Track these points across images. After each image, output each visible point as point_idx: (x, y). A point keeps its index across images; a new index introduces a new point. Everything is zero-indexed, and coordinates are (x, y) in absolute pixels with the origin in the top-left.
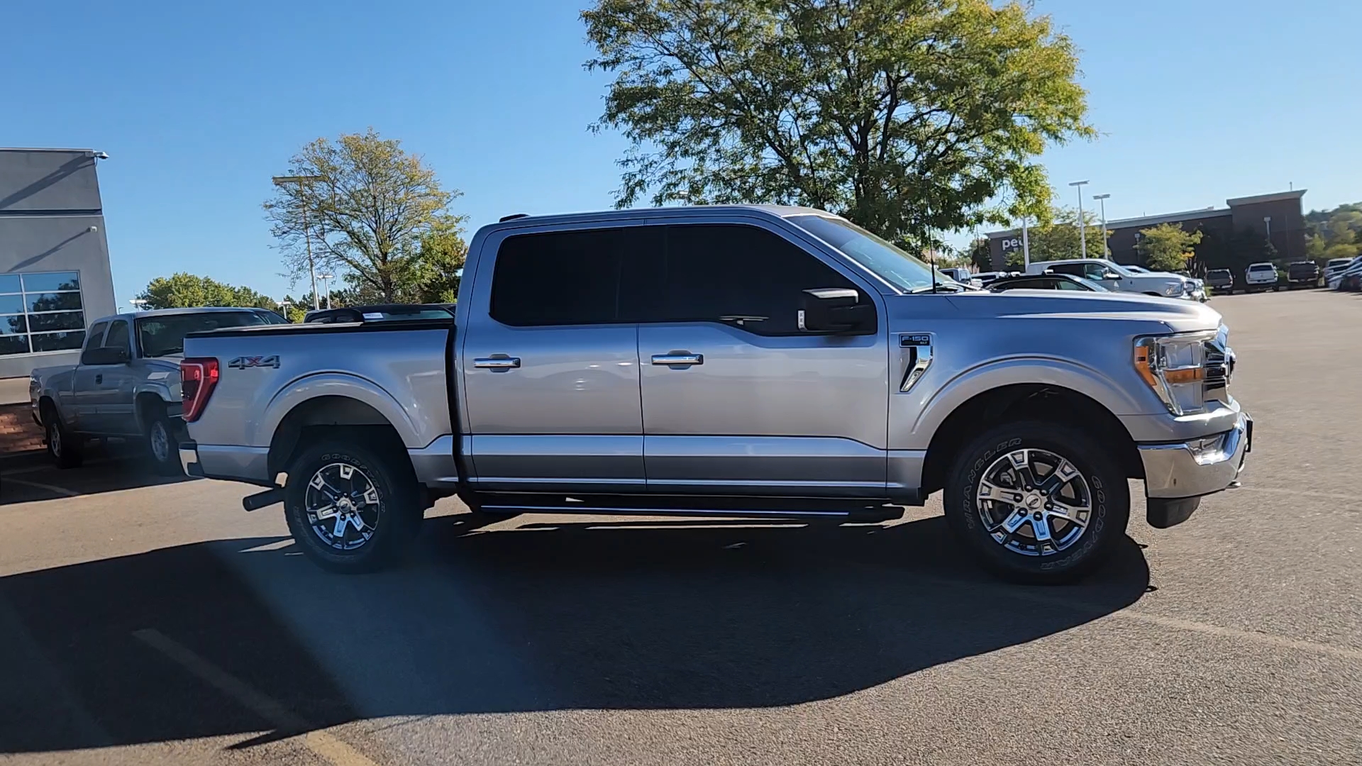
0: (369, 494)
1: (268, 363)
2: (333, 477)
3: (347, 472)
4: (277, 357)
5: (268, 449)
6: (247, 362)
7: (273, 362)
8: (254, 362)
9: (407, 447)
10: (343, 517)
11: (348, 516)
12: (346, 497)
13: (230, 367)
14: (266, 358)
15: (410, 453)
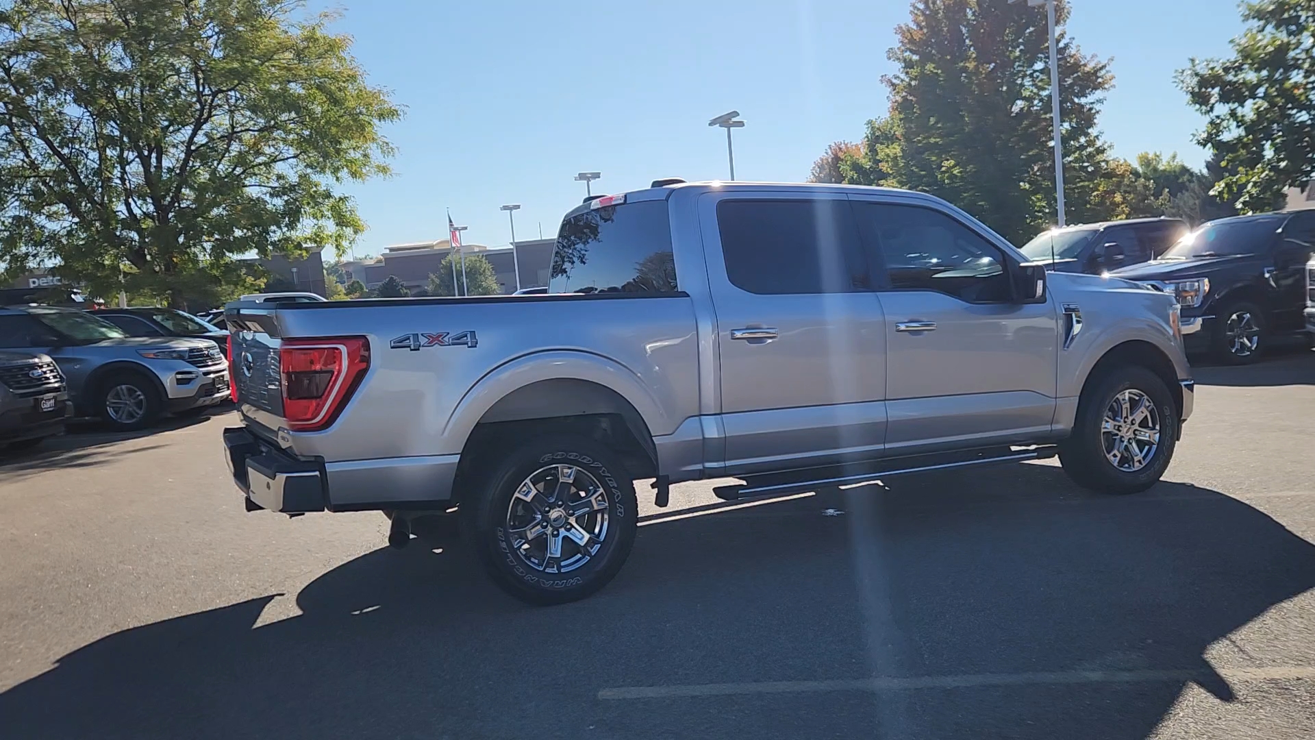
0: (596, 499)
1: (458, 341)
2: (551, 484)
3: (567, 474)
4: (473, 333)
5: (459, 456)
6: (423, 341)
7: (466, 339)
8: (435, 340)
9: (653, 435)
10: (555, 533)
11: (562, 530)
12: (560, 506)
13: (392, 348)
14: (453, 334)
15: (656, 442)
